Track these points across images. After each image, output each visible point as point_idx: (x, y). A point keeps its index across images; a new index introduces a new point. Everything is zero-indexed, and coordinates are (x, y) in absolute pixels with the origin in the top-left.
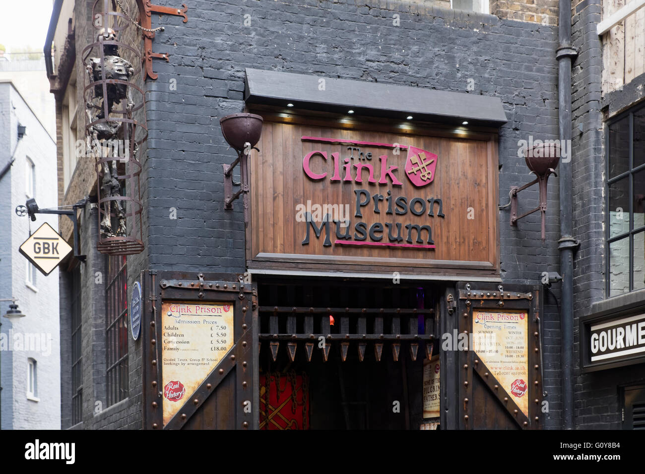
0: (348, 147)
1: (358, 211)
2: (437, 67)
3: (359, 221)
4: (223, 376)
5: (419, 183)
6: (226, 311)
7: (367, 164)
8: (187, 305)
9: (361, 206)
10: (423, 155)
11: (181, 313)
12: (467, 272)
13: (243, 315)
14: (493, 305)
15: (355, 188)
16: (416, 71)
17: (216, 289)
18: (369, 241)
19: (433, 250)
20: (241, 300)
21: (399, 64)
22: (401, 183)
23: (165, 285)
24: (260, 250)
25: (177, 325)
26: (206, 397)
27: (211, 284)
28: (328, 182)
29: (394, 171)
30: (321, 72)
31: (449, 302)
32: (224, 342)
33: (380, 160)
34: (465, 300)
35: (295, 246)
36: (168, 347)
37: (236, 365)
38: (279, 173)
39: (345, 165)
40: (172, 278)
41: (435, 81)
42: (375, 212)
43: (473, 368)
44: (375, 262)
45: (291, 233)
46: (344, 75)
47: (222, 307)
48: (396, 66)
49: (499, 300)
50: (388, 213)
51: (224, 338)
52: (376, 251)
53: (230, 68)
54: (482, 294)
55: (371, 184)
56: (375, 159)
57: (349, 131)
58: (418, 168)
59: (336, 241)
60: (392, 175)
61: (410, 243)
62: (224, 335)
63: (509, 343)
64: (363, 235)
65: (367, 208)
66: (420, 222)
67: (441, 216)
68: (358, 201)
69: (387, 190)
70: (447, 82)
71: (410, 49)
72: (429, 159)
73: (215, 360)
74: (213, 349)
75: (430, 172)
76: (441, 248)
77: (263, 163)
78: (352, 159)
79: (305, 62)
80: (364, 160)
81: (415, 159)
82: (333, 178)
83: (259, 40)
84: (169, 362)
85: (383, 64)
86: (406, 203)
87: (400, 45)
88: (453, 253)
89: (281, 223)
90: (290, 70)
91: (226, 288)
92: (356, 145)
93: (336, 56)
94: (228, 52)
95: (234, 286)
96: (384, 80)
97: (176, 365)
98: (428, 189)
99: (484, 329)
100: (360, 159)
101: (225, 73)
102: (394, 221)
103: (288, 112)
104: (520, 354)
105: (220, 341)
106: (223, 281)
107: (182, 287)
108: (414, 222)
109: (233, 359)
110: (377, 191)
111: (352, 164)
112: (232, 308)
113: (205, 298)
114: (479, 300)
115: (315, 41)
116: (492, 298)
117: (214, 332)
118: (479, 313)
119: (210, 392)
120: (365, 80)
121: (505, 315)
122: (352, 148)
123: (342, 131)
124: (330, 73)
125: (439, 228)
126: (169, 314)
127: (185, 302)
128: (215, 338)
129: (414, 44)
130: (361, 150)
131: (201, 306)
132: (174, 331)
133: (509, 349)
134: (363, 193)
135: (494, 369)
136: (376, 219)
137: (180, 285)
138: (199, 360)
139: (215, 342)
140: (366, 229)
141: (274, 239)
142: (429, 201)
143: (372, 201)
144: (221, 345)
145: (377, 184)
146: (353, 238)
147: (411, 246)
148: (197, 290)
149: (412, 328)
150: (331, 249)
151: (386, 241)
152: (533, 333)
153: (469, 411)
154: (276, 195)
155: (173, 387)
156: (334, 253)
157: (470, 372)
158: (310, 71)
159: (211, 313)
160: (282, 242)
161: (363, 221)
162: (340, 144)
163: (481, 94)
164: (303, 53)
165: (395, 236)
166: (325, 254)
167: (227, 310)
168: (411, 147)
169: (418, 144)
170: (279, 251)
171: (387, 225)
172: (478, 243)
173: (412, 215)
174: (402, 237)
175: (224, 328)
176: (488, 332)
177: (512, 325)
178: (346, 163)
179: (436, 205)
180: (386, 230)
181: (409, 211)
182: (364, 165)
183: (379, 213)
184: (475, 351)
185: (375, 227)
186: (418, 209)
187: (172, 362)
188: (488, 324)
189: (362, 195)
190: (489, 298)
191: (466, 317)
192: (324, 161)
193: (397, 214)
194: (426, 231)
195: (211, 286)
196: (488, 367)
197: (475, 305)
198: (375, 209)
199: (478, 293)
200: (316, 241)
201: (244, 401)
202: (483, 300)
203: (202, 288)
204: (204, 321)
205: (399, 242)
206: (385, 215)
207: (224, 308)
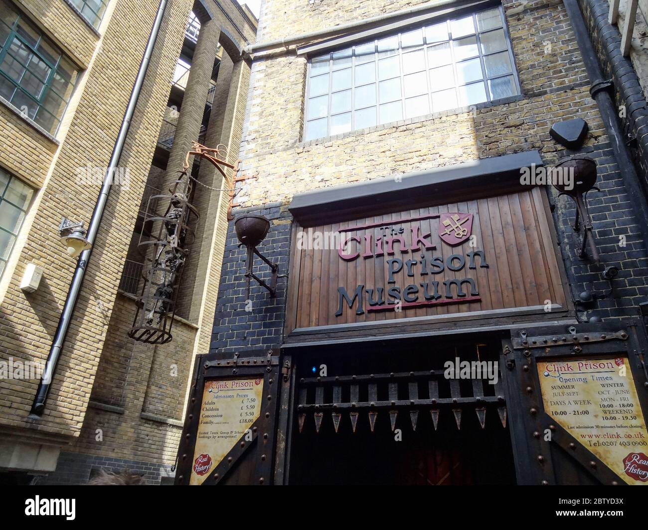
1: (391, 278)
3: (392, 286)
4: (244, 450)
5: (454, 242)
6: (257, 384)
7: (399, 237)
8: (225, 382)
9: (394, 273)
10: (456, 217)
11: (220, 389)
12: (526, 318)
13: (270, 386)
14: (566, 351)
15: (387, 258)
17: (247, 365)
18: (402, 304)
19: (479, 301)
20: (269, 372)
22: (435, 246)
23: (207, 366)
24: (297, 326)
25: (215, 400)
26: (226, 471)
27: (243, 361)
28: (360, 259)
29: (427, 237)
31: (506, 354)
32: (252, 414)
33: (412, 231)
34: (522, 349)
35: (328, 318)
36: (204, 421)
37: (257, 438)
39: (376, 242)
40: (214, 359)
42: (409, 276)
44: (409, 322)
45: (325, 308)
46: (375, 177)
47: (254, 381)
49: (572, 345)
50: (422, 275)
51: (252, 411)
52: (412, 311)
54: (545, 340)
55: (404, 252)
56: (407, 231)
57: (381, 216)
58: (451, 229)
59: (369, 308)
60: (424, 241)
61: (451, 298)
63: (605, 400)
64: (396, 298)
65: (400, 273)
66: (460, 276)
67: (486, 267)
68: (391, 269)
69: (419, 253)
72: (464, 218)
74: (242, 421)
75: (465, 229)
78: (384, 236)
80: (396, 234)
81: (447, 222)
82: (365, 255)
84: (203, 435)
86: (442, 262)
89: (316, 301)
91: (255, 363)
92: (388, 224)
95: (263, 360)
96: (411, 171)
97: (208, 438)
98: (466, 244)
99: (559, 383)
100: (392, 235)
102: (430, 280)
104: (629, 415)
105: (248, 414)
106: (254, 356)
107: (220, 365)
108: (453, 278)
109: (255, 431)
110: (408, 257)
112: (262, 380)
113: (238, 373)
116: (561, 343)
117: (246, 403)
119: (230, 465)
121: (590, 363)
122: (384, 227)
124: (363, 179)
125: (484, 278)
126: (210, 390)
127: (224, 379)
128: (245, 410)
130: (394, 227)
131: (236, 381)
132: (211, 406)
133: (607, 409)
134: (395, 261)
135: (587, 438)
136: (409, 282)
138: (228, 433)
139: (244, 414)
140: (399, 292)
141: (310, 315)
142: (468, 255)
143: (405, 267)
144: (248, 418)
145: (410, 251)
146: (386, 302)
147: (450, 300)
148: (232, 367)
150: (364, 315)
151: (422, 300)
155: (202, 460)
156: (367, 320)
159: (244, 387)
160: (317, 317)
161: (397, 286)
162: (373, 226)
165: (432, 294)
166: (357, 321)
167: (259, 383)
172: (538, 286)
173: (450, 272)
174: (440, 293)
175: (253, 400)
176: (568, 387)
177: (605, 375)
178: (378, 240)
179: (476, 257)
180: (421, 290)
181: (446, 268)
182: (395, 237)
183: (413, 276)
184: (550, 414)
185: (409, 289)
186: (457, 264)
187: (205, 435)
188: (564, 377)
189: (395, 263)
190: (557, 344)
191: (526, 370)
192: (357, 243)
193: (432, 273)
194: (468, 283)
195: (243, 363)
196: (576, 434)
197: (537, 354)
198: (408, 272)
199: (539, 340)
200: (349, 311)
201: (261, 477)
202: (548, 347)
203: (236, 365)
204: (238, 395)
205: (436, 299)
206: (420, 276)
207: (256, 381)
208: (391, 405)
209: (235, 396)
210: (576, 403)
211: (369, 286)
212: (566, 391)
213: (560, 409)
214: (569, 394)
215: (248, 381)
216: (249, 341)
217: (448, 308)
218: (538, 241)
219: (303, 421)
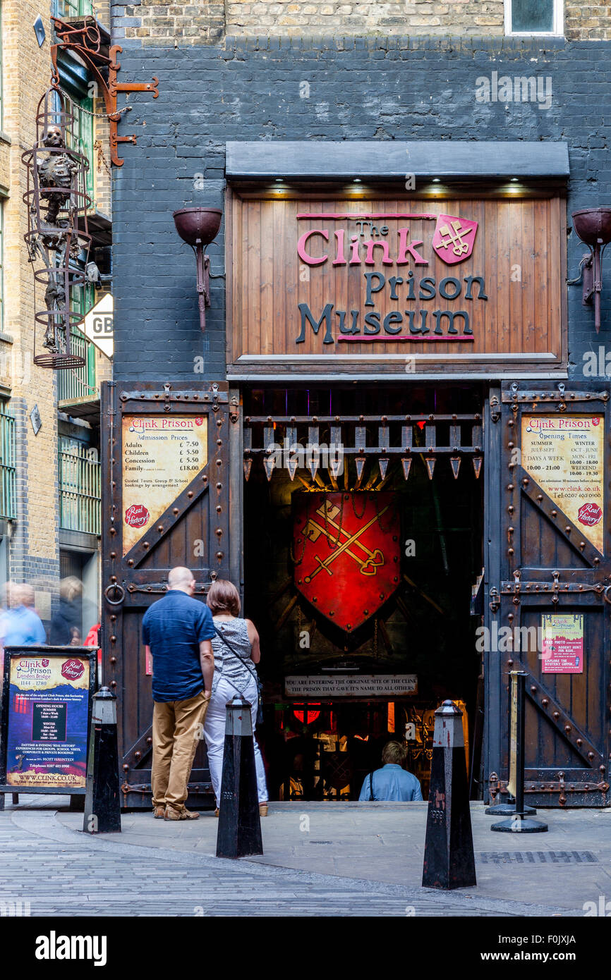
0: (357, 222)
1: (370, 299)
2: (477, 113)
3: (370, 311)
4: (192, 500)
5: (452, 260)
6: (198, 424)
7: (382, 241)
8: (152, 419)
9: (373, 292)
10: (457, 224)
11: (145, 428)
12: (519, 367)
13: (218, 429)
14: (551, 408)
15: (365, 270)
16: (449, 120)
17: (185, 400)
18: (383, 335)
19: (472, 341)
20: (215, 411)
21: (425, 114)
22: (427, 262)
23: (125, 398)
24: (243, 352)
25: (140, 442)
26: (172, 523)
27: (178, 395)
28: (329, 266)
29: (417, 247)
30: (322, 135)
31: (492, 406)
32: (196, 460)
33: (399, 234)
34: (511, 403)
35: (286, 345)
36: (129, 467)
37: (208, 487)
38: (268, 259)
39: (351, 245)
40: (133, 390)
41: (476, 130)
42: (392, 299)
43: (521, 489)
44: (390, 360)
45: (282, 330)
46: (352, 136)
47: (193, 420)
48: (421, 117)
49: (559, 402)
50: (408, 299)
51: (195, 456)
52: (393, 346)
53: (208, 144)
54: (534, 395)
55: (387, 265)
56: (393, 234)
57: (359, 202)
58: (449, 241)
60: (413, 251)
61: (441, 334)
62: (197, 452)
63: (576, 456)
64: (375, 327)
65: (380, 293)
66: (453, 308)
67: (483, 298)
68: (369, 286)
69: (407, 269)
70: (492, 129)
71: (440, 94)
72: (467, 227)
73: (185, 481)
74: (183, 468)
75: (465, 244)
76: (481, 338)
77: (248, 250)
78: (362, 236)
79: (301, 126)
80: (377, 236)
81: (445, 229)
82: (335, 262)
83: (243, 107)
84: (131, 483)
85: (403, 117)
86: (434, 285)
87: (427, 90)
88: (500, 344)
89: (268, 318)
90: (283, 137)
91: (196, 398)
92: (367, 219)
93: (341, 115)
94: (206, 125)
95: (207, 396)
96: (404, 136)
97: (139, 486)
98: (465, 265)
99: (539, 440)
100: (372, 235)
101: (202, 150)
102: (418, 308)
103: (280, 186)
104: (592, 471)
105: (191, 459)
106: (193, 390)
107: (144, 398)
108: (444, 308)
109: (205, 480)
110: (394, 273)
111: (361, 241)
112: (205, 421)
113: (172, 411)
114: (530, 404)
115: (314, 99)
116: (548, 400)
117: (184, 449)
119: (177, 517)
120: (379, 140)
121: (571, 420)
122: (362, 222)
123: (350, 203)
124: (332, 135)
125: (481, 314)
126: (132, 429)
127: (150, 415)
128: (185, 455)
129: (445, 88)
130: (375, 224)
131: (168, 420)
132: (137, 449)
133: (575, 465)
134: (376, 276)
135: (554, 491)
136: (393, 307)
137: (143, 397)
138: (166, 481)
139: (185, 461)
140: (379, 320)
141: (261, 338)
142: (465, 281)
143: (388, 285)
144: (191, 464)
145: (395, 265)
146: (363, 331)
147: (439, 337)
148: (163, 402)
149: (452, 438)
150: (334, 345)
151: (406, 333)
153: (514, 543)
154: (263, 286)
155: (135, 511)
156: (337, 351)
157: (517, 494)
158: (308, 136)
159: (180, 428)
160: (271, 342)
161: (376, 310)
162: (346, 219)
163: (541, 140)
164: (299, 115)
165: (419, 326)
166: (325, 353)
167: (200, 423)
168: (441, 215)
169: (452, 210)
171: (407, 314)
172: (536, 330)
173: (442, 299)
174: (428, 327)
175: (196, 444)
176: (546, 443)
177: (581, 433)
178: (354, 241)
179: (475, 284)
180: (407, 320)
181: (438, 295)
182: (377, 241)
183: (397, 299)
184: (526, 468)
185: (391, 317)
186: (451, 292)
187: (134, 483)
188: (545, 433)
189: (375, 279)
190: (544, 400)
191: (511, 425)
192: (325, 241)
193: (421, 299)
194: (461, 318)
195: (178, 397)
196: (545, 487)
197: (524, 409)
198: (392, 295)
199: (529, 394)
200: (314, 337)
201: (218, 528)
202: (536, 403)
203: (167, 400)
204: (173, 436)
205: (423, 334)
206: (405, 301)
207: (196, 421)
208: (359, 452)
209: (169, 438)
210: (550, 458)
211: (341, 307)
212: (544, 447)
213: (535, 463)
214: (546, 450)
215: (186, 420)
217: (435, 347)
218: (545, 273)
219: (250, 467)
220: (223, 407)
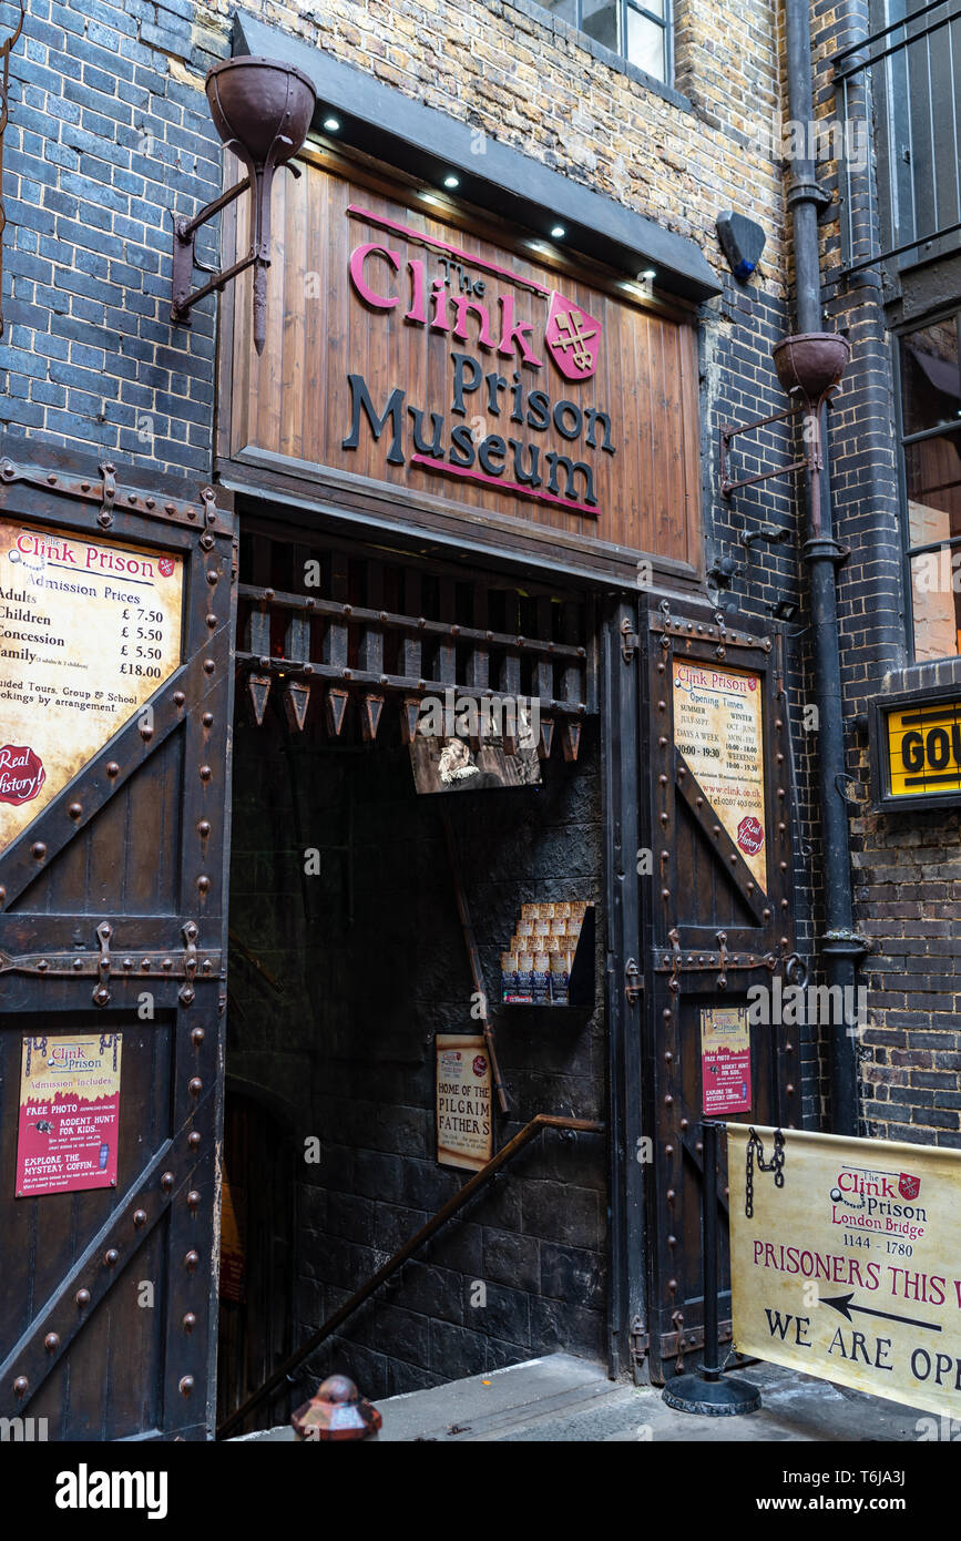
0: (440, 258)
1: (458, 401)
3: (461, 422)
4: (151, 746)
5: (571, 373)
6: (164, 574)
7: (477, 304)
8: (64, 541)
9: (464, 390)
10: (577, 318)
11: (47, 560)
13: (209, 591)
14: (707, 653)
15: (453, 348)
17: (145, 510)
18: (477, 472)
20: (206, 551)
22: (540, 364)
23: (9, 474)
24: (251, 439)
25: (33, 591)
26: (102, 799)
27: (133, 496)
28: (398, 319)
29: (527, 333)
31: (625, 635)
32: (157, 654)
33: (501, 302)
34: (661, 634)
35: (327, 447)
36: (4, 646)
37: (185, 720)
39: (434, 293)
40: (26, 459)
42: (491, 411)
43: (676, 785)
45: (319, 415)
46: (436, 106)
47: (155, 563)
49: (717, 644)
50: (514, 420)
51: (155, 644)
52: (490, 498)
54: (690, 626)
55: (484, 348)
56: (492, 297)
57: (441, 225)
58: (568, 341)
59: (414, 456)
60: (520, 337)
61: (555, 493)
62: (158, 636)
63: (731, 737)
64: (467, 454)
65: (474, 397)
66: (572, 454)
67: (609, 451)
68: (457, 381)
69: (512, 368)
72: (589, 327)
73: (131, 701)
74: (127, 668)
75: (589, 353)
76: (609, 517)
78: (447, 284)
81: (563, 320)
82: (410, 314)
86: (548, 408)
88: (629, 532)
89: (298, 386)
90: (330, 54)
91: (170, 512)
92: (455, 257)
95: (191, 512)
97: (26, 699)
98: (585, 388)
99: (691, 703)
100: (461, 289)
102: (525, 438)
104: (751, 764)
105: (145, 651)
106: (163, 492)
107: (56, 486)
108: (561, 449)
109: (179, 702)
110: (492, 367)
111: (447, 293)
112: (179, 569)
113: (113, 529)
114: (683, 638)
116: (705, 637)
117: (133, 624)
118: (681, 667)
119: (114, 783)
121: (725, 677)
122: (448, 261)
123: (428, 220)
125: (605, 477)
126: (15, 556)
127: (62, 531)
128: (133, 641)
130: (466, 272)
131: (101, 550)
132: (24, 607)
133: (733, 751)
134: (468, 364)
135: (709, 791)
136: (492, 427)
137: (51, 482)
138: (88, 695)
139: (131, 650)
140: (473, 444)
141: (282, 420)
142: (588, 415)
143: (485, 386)
144: (146, 663)
145: (494, 351)
146: (447, 457)
147: (554, 499)
148: (98, 504)
150: (403, 472)
151: (508, 478)
152: (773, 722)
153: (670, 880)
154: (289, 318)
155: (10, 762)
156: (410, 483)
157: (670, 792)
160: (299, 433)
161: (468, 424)
162: (424, 245)
163: (670, 231)
165: (527, 471)
166: (390, 480)
167: (168, 571)
168: (556, 295)
169: (566, 291)
170: (291, 450)
171: (512, 445)
173: (557, 434)
174: (540, 476)
175: (158, 617)
176: (697, 710)
177: (737, 700)
178: (436, 289)
179: (598, 424)
180: (511, 455)
181: (552, 425)
182: (470, 303)
183: (498, 414)
184: (679, 750)
185: (490, 444)
186: (569, 426)
187: (18, 691)
188: (697, 692)
189: (467, 368)
190: (701, 637)
191: (661, 672)
192: (392, 272)
193: (531, 426)
194: (583, 474)
195: (132, 501)
196: (704, 784)
197: (677, 647)
198: (491, 404)
199: (684, 624)
200: (373, 445)
201: (202, 819)
202: (691, 639)
203: (109, 501)
204: (108, 591)
205: (533, 487)
206: (509, 421)
207: (160, 566)
209: (102, 593)
210: (705, 736)
211: (415, 400)
212: (696, 715)
213: (690, 742)
214: (698, 721)
215: (140, 559)
216: (114, 433)
217: (549, 512)
218: (679, 434)
220: (222, 543)
